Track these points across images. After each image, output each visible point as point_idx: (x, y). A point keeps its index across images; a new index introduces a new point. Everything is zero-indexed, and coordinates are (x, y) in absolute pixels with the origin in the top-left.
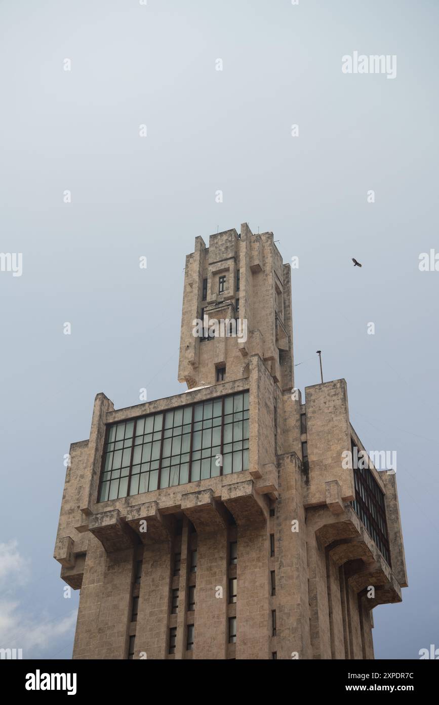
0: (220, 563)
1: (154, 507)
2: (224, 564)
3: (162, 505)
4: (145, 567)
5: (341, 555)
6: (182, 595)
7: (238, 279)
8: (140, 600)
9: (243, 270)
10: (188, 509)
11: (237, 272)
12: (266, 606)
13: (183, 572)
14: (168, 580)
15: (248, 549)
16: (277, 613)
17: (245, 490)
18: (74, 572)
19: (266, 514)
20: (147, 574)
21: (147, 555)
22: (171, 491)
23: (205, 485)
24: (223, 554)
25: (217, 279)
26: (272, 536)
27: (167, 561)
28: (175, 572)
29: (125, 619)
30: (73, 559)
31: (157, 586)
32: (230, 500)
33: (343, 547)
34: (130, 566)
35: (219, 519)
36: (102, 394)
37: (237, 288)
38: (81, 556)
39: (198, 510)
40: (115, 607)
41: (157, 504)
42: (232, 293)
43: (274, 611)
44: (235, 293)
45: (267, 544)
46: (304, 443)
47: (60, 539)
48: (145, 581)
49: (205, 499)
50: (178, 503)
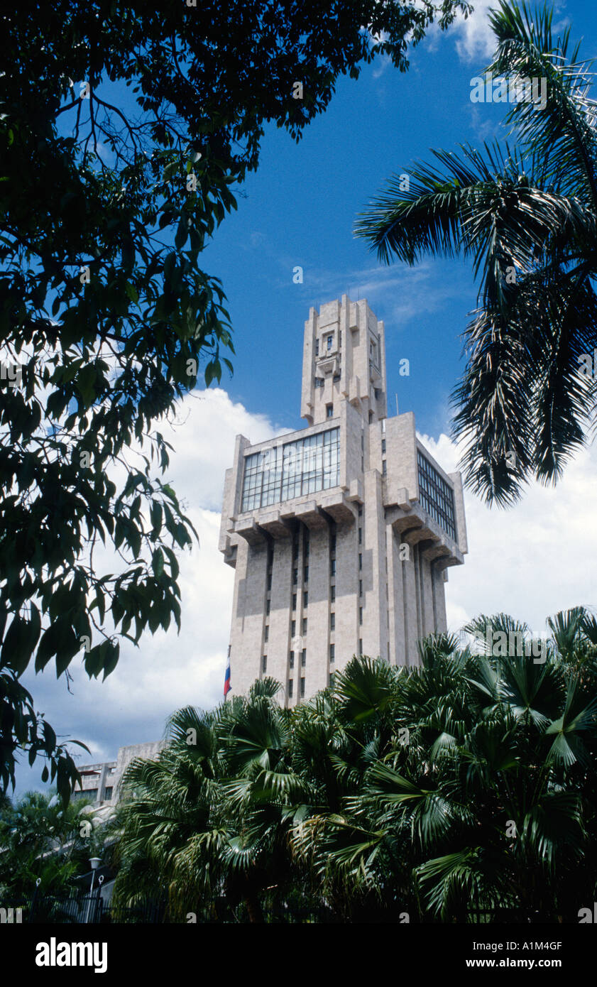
0: (325, 550)
1: (277, 515)
2: (327, 551)
3: (282, 514)
4: (276, 555)
5: (415, 537)
6: (300, 573)
7: (341, 339)
8: (273, 577)
9: (344, 332)
10: (300, 515)
11: (340, 332)
12: (356, 578)
13: (300, 558)
14: (291, 563)
15: (344, 540)
16: (363, 582)
17: (338, 500)
18: (232, 559)
19: (355, 514)
20: (277, 560)
21: (277, 546)
22: (288, 503)
23: (311, 498)
24: (327, 544)
25: (326, 339)
26: (360, 529)
27: (289, 550)
28: (295, 557)
29: (264, 589)
30: (230, 551)
31: (284, 567)
32: (328, 508)
33: (415, 532)
34: (266, 554)
35: (323, 520)
36: (241, 435)
37: (340, 346)
38: (235, 548)
39: (307, 515)
40: (257, 582)
41: (279, 512)
42: (336, 350)
43: (361, 581)
44: (339, 349)
45: (357, 535)
46: (384, 462)
47: (221, 537)
48: (275, 564)
49: (311, 508)
50: (293, 511)
